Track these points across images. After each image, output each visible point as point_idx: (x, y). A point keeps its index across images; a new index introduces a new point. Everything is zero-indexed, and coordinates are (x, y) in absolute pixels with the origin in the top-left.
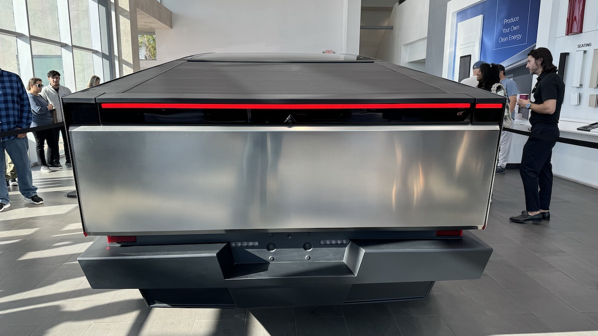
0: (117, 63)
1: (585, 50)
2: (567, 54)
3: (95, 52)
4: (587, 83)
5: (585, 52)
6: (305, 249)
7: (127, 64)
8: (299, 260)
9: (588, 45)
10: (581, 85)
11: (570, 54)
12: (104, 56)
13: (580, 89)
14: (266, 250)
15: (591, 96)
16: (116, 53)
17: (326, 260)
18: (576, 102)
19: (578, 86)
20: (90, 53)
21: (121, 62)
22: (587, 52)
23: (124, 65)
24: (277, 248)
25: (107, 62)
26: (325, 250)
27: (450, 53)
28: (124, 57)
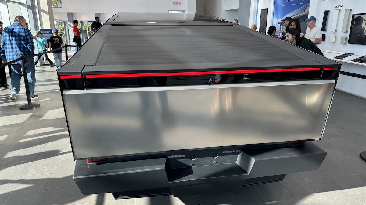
0: (37, 11)
1: (340, 9)
2: (329, 11)
3: (22, 4)
4: (340, 29)
5: (340, 10)
6: (214, 157)
7: (44, 12)
8: (210, 164)
9: (341, 6)
10: (336, 31)
11: (330, 11)
12: (28, 7)
13: (335, 33)
14: (190, 159)
15: (342, 37)
16: (36, 5)
17: (226, 163)
18: (333, 41)
19: (335, 31)
20: (19, 5)
21: (40, 10)
22: (341, 11)
23: (42, 13)
24: (196, 158)
25: (31, 11)
26: (226, 157)
27: (255, 6)
28: (42, 7)
